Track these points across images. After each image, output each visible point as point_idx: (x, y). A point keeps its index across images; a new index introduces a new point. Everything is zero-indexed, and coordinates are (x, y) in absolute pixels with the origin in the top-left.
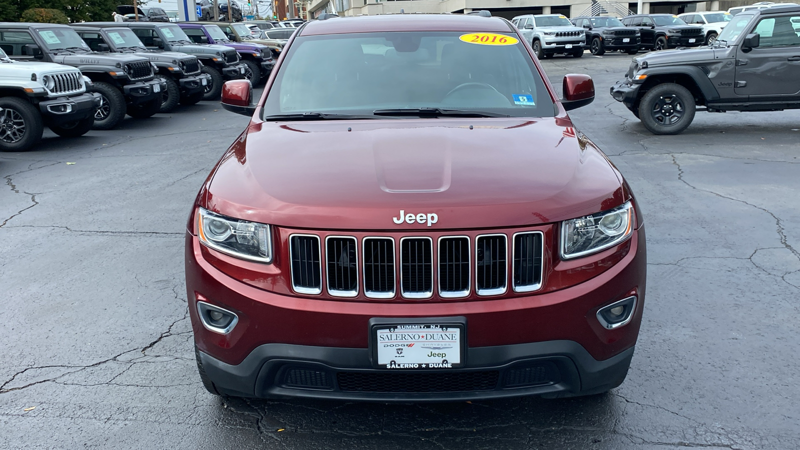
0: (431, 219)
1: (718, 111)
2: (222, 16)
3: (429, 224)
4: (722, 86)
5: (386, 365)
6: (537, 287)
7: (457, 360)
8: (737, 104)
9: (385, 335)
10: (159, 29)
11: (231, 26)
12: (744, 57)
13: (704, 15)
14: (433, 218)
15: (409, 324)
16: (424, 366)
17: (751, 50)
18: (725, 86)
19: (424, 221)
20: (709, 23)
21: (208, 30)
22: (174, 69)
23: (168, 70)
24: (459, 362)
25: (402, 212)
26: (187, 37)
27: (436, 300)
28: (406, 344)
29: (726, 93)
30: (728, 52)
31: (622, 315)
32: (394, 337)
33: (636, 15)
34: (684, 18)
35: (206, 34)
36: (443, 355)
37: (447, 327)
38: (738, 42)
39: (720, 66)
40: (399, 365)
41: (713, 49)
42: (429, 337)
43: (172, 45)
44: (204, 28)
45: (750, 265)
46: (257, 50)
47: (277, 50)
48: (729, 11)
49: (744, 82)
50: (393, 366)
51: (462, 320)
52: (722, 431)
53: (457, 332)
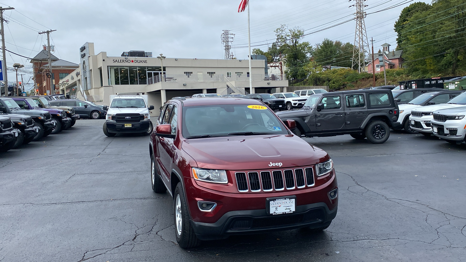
0: (280, 164)
1: (310, 137)
2: (9, 93)
3: (280, 166)
4: (311, 126)
5: (272, 214)
6: (313, 185)
7: (294, 210)
8: (318, 134)
9: (272, 203)
10: (3, 102)
11: (39, 99)
12: (318, 114)
13: (284, 94)
14: (281, 164)
15: (280, 199)
16: (284, 213)
17: (321, 110)
18: (312, 126)
19: (278, 165)
20: (287, 98)
21: (28, 101)
22: (22, 123)
23: (18, 125)
24: (295, 211)
25: (271, 163)
26: (18, 106)
27: (286, 191)
28: (278, 206)
29: (312, 129)
30: (312, 111)
31: (334, 195)
32: (275, 204)
33: (250, 95)
34: (275, 95)
35: (27, 103)
36: (290, 209)
37: (291, 199)
38: (315, 107)
39: (309, 117)
40: (277, 213)
41: (305, 110)
42: (285, 203)
43: (12, 110)
44: (26, 100)
45: (349, 192)
46: (59, 112)
47: (68, 112)
48: (294, 92)
49: (319, 124)
50: (275, 214)
51: (295, 196)
52: (364, 236)
53: (294, 200)
